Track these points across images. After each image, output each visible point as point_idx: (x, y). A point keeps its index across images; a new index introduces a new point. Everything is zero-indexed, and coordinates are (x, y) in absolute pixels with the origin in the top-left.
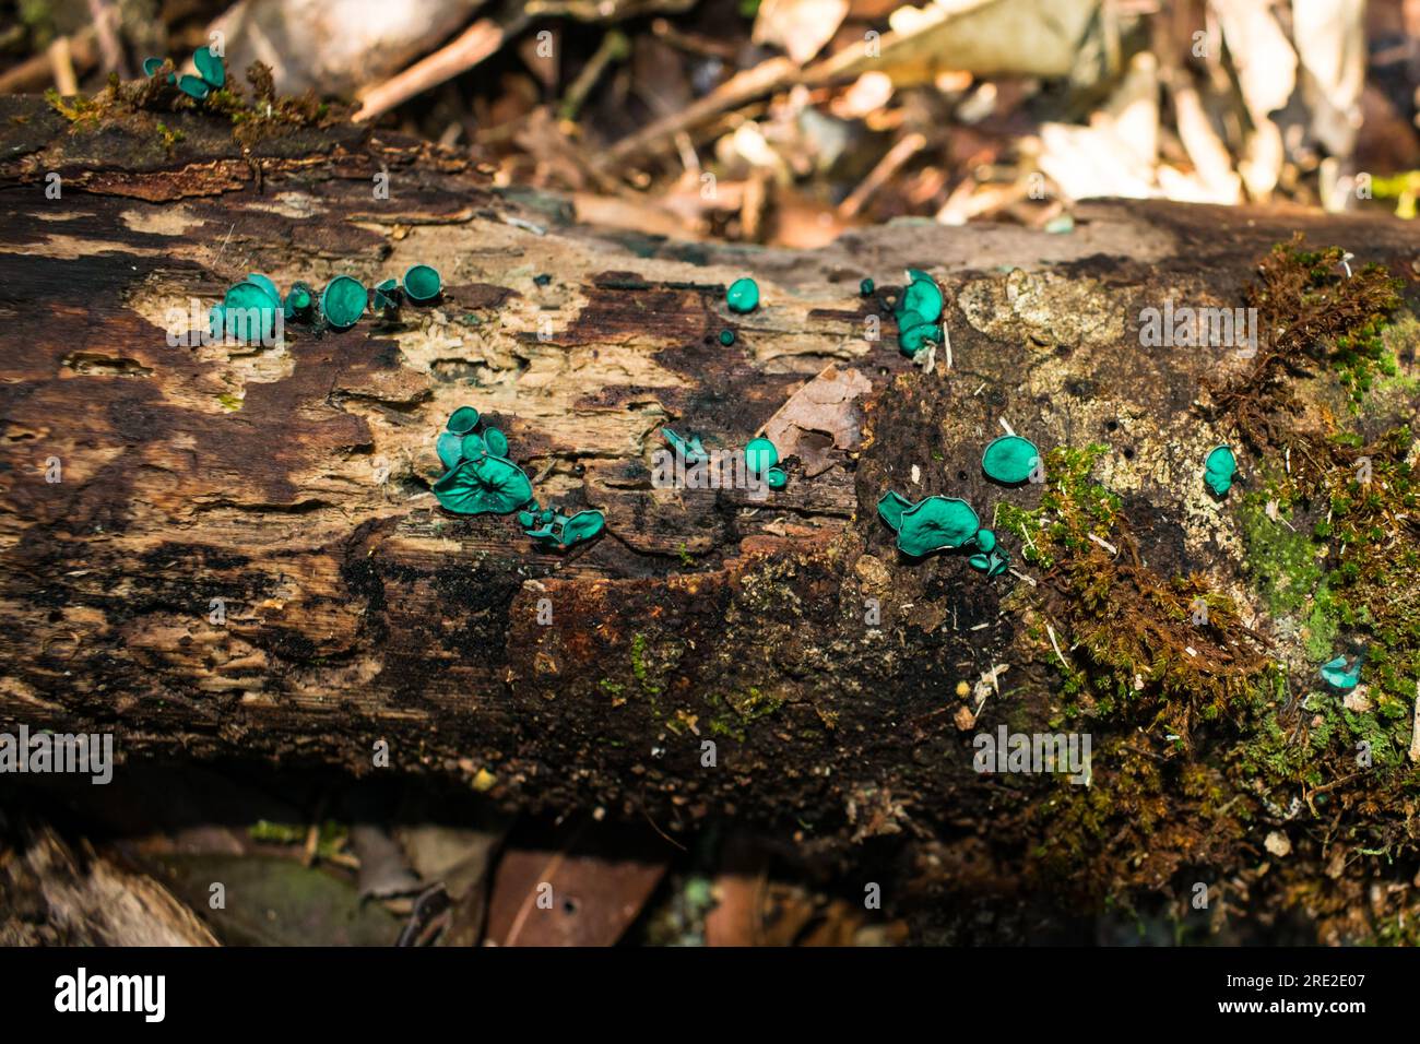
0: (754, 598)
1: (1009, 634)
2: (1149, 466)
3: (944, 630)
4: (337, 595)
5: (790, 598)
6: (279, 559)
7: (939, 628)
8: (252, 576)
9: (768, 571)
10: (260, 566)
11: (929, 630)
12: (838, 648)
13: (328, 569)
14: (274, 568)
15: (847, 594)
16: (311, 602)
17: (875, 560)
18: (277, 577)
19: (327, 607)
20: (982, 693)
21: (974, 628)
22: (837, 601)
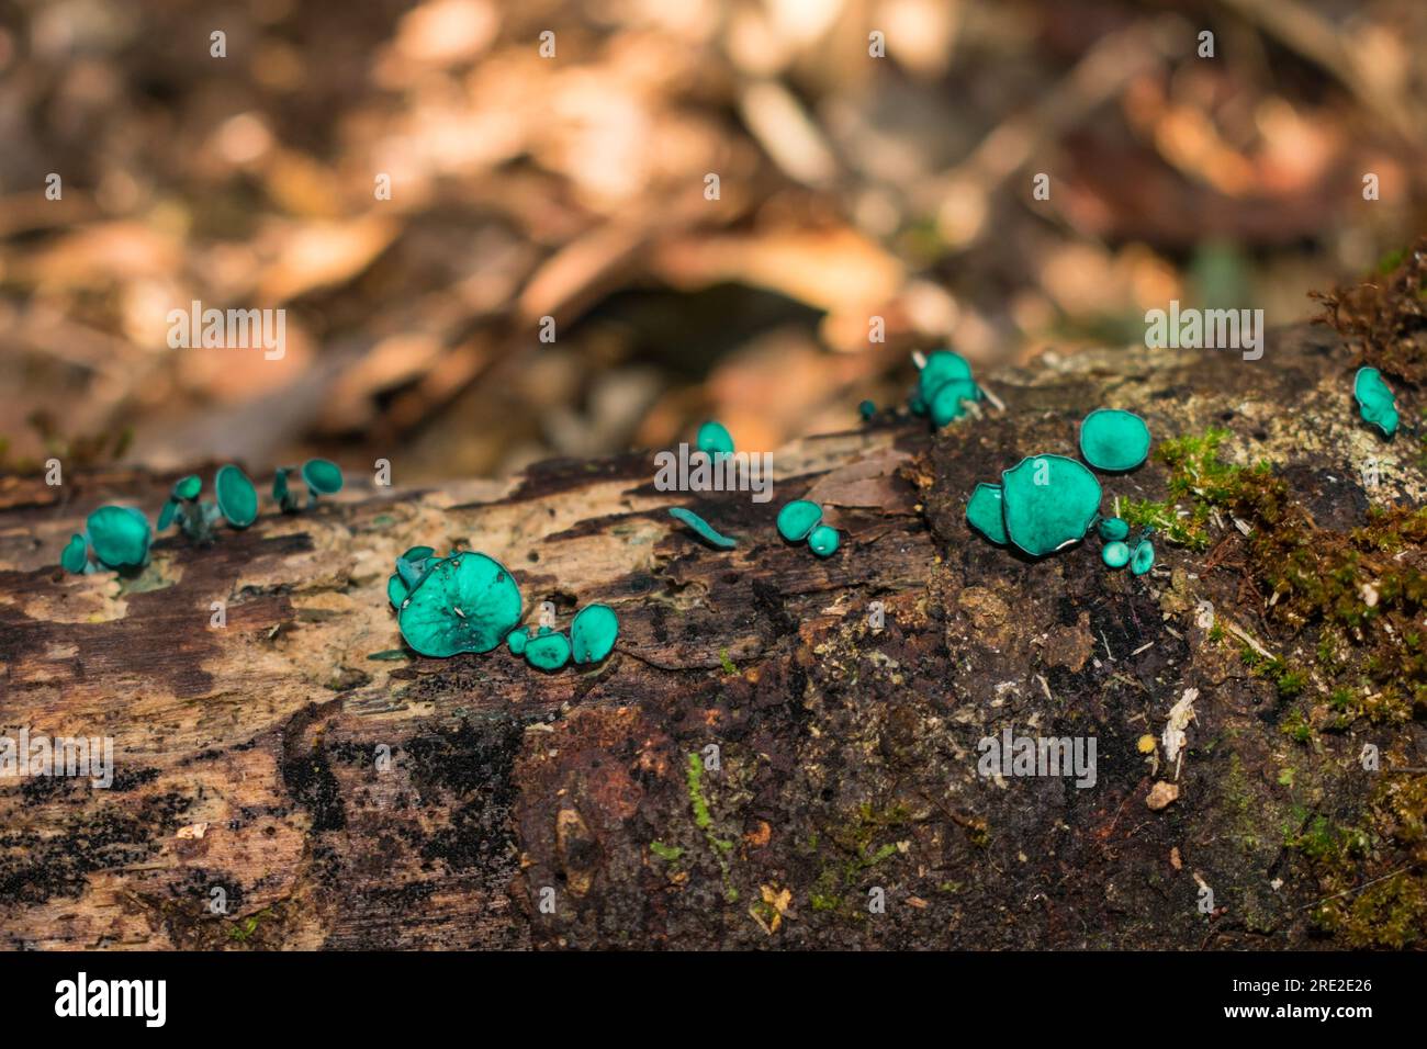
0: (837, 668)
1: (1185, 650)
2: (1290, 440)
3: (1097, 664)
4: (275, 802)
5: (883, 662)
6: (196, 766)
7: (1089, 662)
8: (159, 799)
9: (846, 632)
10: (172, 779)
11: (1077, 668)
12: (963, 720)
13: (263, 767)
14: (188, 780)
15: (957, 641)
16: (243, 818)
17: (981, 590)
18: (192, 794)
19: (265, 821)
20: (1174, 739)
21: (1135, 653)
22: (945, 653)
